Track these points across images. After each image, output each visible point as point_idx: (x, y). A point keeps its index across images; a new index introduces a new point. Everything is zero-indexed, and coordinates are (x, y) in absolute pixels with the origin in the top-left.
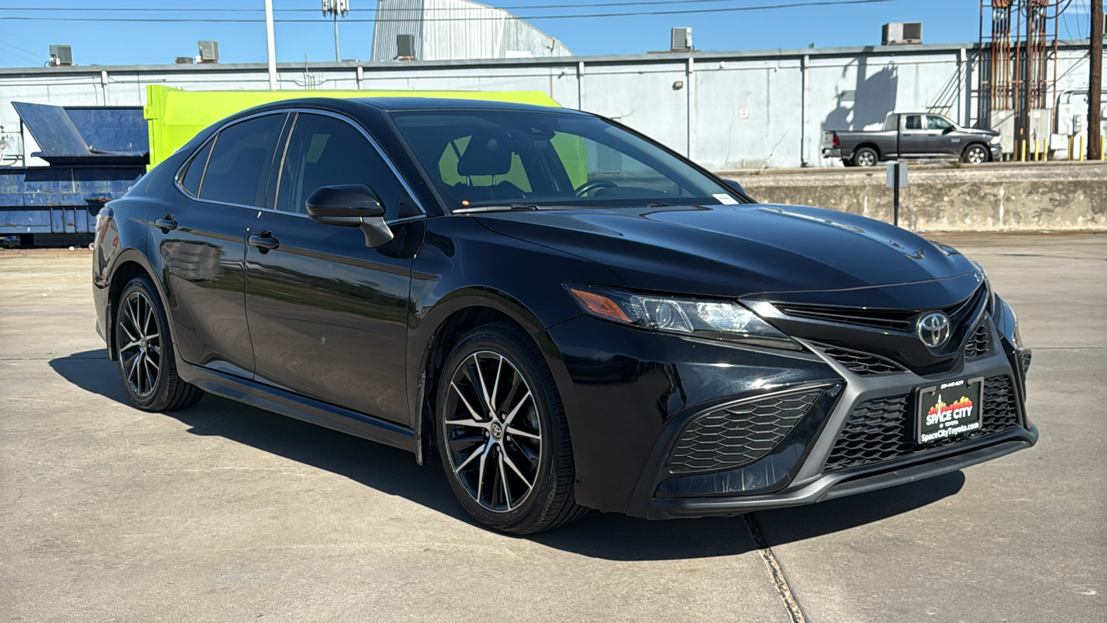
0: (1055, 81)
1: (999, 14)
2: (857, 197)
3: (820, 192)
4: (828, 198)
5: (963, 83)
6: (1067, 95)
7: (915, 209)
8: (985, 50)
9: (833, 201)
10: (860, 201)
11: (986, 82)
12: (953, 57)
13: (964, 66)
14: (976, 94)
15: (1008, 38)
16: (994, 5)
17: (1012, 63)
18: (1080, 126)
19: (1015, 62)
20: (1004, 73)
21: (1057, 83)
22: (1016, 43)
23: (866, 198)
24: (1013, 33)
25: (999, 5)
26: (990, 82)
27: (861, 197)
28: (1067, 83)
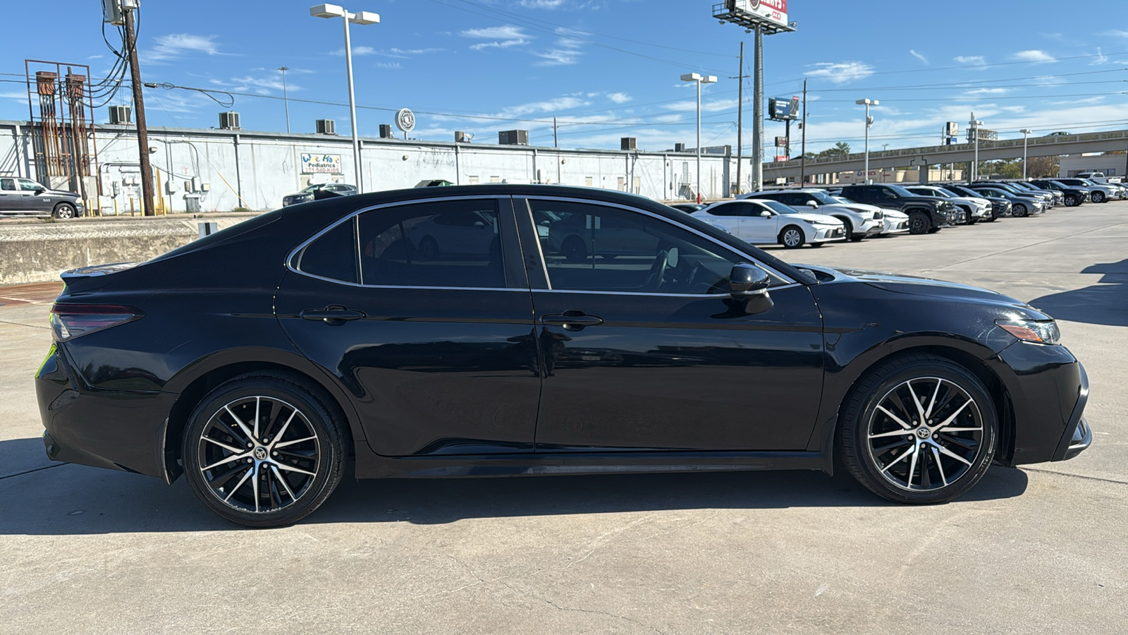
0: (96, 155)
1: (45, 100)
2: (80, 248)
3: (47, 246)
4: (55, 251)
5: (21, 155)
6: (106, 166)
7: (129, 257)
8: (36, 127)
9: (60, 253)
10: (83, 252)
11: (40, 153)
12: (9, 132)
13: (20, 141)
14: (33, 163)
15: (55, 119)
16: (41, 92)
17: (59, 139)
18: (119, 190)
19: (62, 138)
20: (54, 147)
21: (98, 157)
22: (61, 124)
23: (88, 249)
24: (58, 114)
25: (45, 93)
26: (44, 154)
27: (84, 248)
28: (104, 157)
